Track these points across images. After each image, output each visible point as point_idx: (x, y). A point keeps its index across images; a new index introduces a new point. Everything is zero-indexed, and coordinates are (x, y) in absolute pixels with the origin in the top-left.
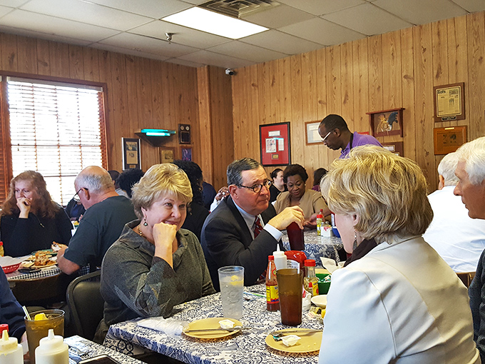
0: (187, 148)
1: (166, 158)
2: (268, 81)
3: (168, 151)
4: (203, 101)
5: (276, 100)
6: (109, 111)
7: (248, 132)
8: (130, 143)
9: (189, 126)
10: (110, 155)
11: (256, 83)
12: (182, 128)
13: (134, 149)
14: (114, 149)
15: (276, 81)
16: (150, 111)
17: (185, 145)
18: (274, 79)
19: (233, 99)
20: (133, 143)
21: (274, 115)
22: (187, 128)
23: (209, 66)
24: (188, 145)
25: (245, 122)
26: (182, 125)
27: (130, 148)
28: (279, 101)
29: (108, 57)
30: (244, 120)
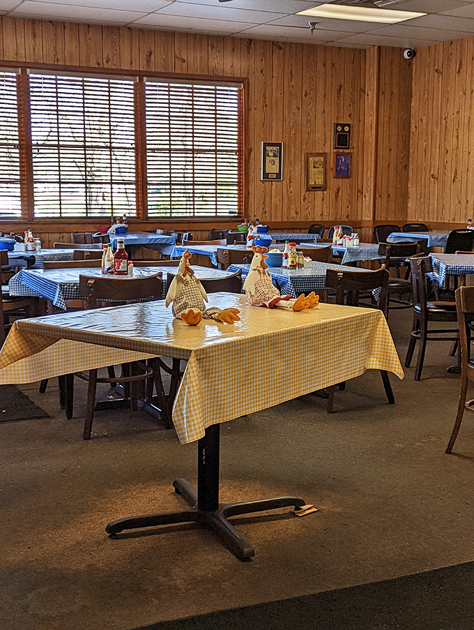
0: (343, 154)
1: (314, 167)
2: (454, 67)
3: (317, 159)
4: (370, 93)
5: (462, 93)
6: (249, 110)
7: (427, 135)
8: (271, 148)
9: (349, 125)
10: (247, 161)
11: (440, 68)
12: (339, 128)
13: (275, 156)
14: (252, 155)
15: (464, 68)
16: (298, 109)
17: (341, 151)
18: (461, 64)
19: (413, 88)
20: (275, 148)
21: (458, 113)
22: (347, 129)
23: (379, 47)
24: (346, 151)
25: (424, 121)
26: (340, 125)
27: (271, 154)
28: (464, 93)
29: (253, 45)
30: (424, 118)
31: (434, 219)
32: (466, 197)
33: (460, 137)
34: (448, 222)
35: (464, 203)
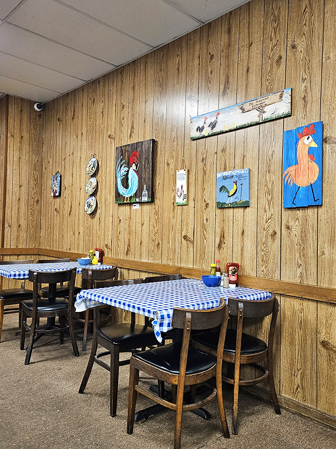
2: (70, 114)
5: (75, 136)
11: (60, 117)
15: (77, 114)
18: (74, 111)
25: (51, 163)
28: (77, 137)
30: (51, 160)
31: (56, 248)
32: (78, 229)
33: (74, 175)
34: (65, 251)
35: (77, 234)
